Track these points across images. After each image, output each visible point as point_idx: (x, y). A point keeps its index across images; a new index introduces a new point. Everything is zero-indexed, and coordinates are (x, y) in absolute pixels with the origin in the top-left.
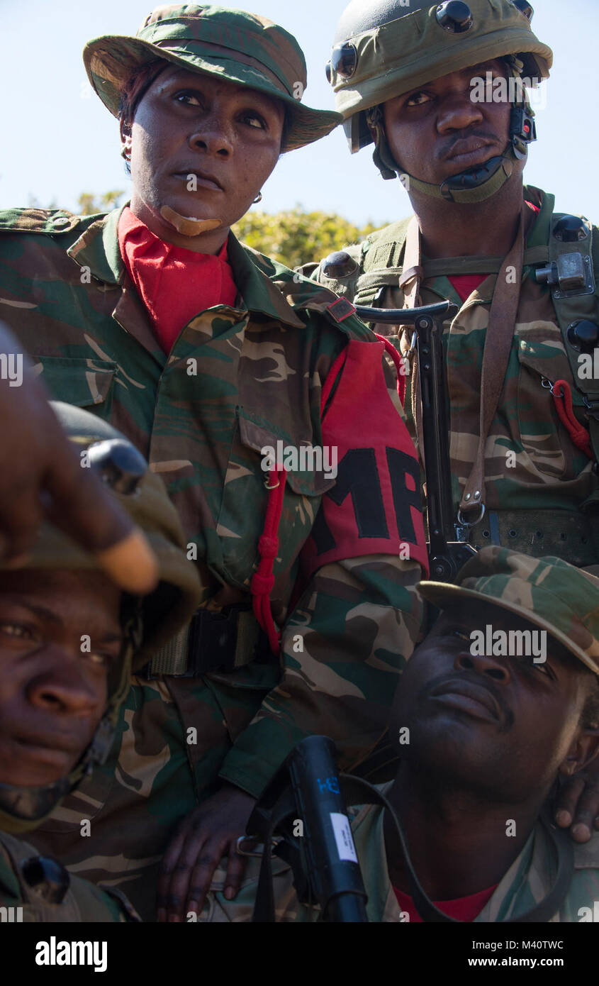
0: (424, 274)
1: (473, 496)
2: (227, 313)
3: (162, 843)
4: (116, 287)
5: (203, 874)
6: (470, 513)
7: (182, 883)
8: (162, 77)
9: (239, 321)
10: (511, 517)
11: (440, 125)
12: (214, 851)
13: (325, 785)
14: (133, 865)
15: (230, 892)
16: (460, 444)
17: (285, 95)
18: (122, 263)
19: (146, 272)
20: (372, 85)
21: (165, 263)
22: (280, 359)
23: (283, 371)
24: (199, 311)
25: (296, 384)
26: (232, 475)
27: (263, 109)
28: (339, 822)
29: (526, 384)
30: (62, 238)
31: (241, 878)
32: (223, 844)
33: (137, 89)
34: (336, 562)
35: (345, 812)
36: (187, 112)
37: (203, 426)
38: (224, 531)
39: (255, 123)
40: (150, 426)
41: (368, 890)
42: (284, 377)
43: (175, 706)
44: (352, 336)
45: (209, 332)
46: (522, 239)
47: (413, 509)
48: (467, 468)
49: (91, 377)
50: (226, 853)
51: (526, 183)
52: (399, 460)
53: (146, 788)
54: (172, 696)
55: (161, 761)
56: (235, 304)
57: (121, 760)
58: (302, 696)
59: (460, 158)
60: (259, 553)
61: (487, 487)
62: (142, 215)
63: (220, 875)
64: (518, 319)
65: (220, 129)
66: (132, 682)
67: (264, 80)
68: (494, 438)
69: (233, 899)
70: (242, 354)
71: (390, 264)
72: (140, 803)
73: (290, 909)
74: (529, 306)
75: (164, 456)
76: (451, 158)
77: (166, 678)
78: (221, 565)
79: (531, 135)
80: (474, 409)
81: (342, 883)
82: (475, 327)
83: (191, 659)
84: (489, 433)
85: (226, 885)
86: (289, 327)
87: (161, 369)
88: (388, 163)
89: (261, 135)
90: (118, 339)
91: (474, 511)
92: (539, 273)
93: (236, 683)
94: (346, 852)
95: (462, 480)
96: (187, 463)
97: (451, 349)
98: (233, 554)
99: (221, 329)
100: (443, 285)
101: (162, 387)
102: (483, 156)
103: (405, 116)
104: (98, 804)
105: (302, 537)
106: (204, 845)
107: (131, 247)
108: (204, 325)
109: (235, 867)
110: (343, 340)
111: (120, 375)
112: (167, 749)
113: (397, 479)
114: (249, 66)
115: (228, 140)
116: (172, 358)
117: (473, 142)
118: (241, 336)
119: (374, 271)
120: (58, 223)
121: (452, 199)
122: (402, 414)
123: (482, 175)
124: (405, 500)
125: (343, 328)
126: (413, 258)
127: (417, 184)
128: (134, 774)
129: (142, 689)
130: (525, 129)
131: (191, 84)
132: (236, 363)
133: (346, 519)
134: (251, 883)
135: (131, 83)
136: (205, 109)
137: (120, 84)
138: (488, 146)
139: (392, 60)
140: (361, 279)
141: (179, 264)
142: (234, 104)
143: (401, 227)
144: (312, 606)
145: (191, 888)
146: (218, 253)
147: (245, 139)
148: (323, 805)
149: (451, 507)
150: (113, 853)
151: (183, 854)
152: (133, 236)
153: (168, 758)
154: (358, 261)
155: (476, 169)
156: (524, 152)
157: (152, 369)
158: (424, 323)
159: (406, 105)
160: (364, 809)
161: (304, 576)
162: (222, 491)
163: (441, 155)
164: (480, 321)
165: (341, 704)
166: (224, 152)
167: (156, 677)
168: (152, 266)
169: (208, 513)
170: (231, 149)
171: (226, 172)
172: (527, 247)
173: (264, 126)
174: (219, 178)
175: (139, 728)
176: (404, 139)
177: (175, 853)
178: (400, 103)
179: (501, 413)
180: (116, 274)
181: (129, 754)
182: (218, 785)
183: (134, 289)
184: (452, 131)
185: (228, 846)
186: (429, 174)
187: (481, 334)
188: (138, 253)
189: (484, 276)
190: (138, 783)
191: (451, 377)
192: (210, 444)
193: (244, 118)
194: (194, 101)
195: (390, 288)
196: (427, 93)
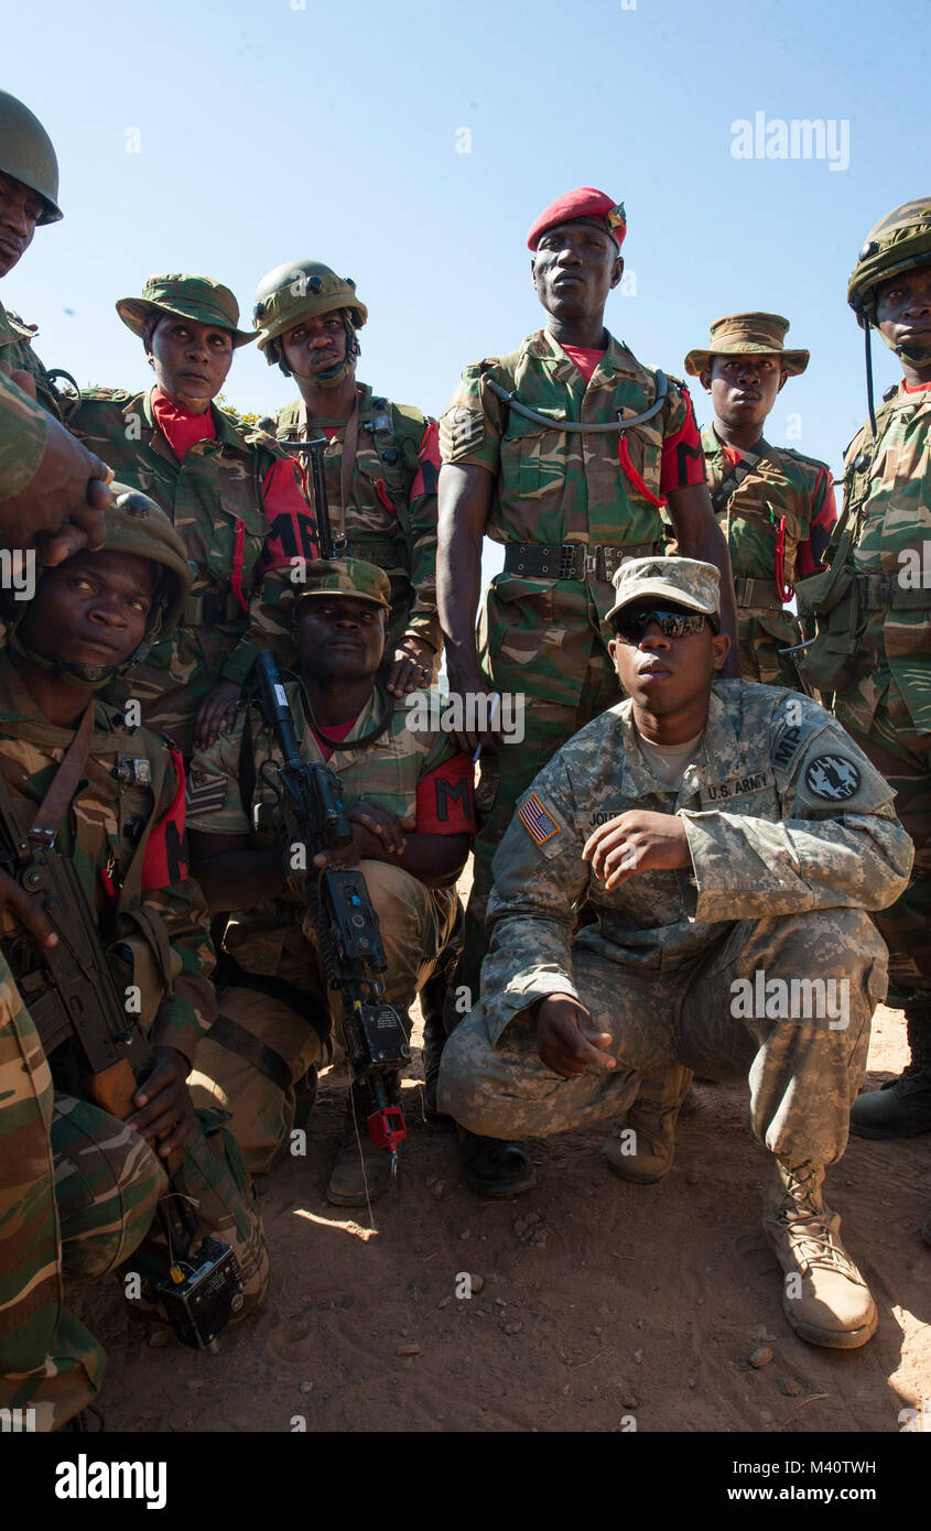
0: (310, 427)
1: (341, 536)
2: (211, 443)
3: (196, 705)
4: (151, 430)
5: (215, 724)
6: (340, 544)
7: (205, 728)
8: (163, 320)
9: (218, 448)
10: (359, 546)
11: (311, 346)
12: (220, 712)
13: (272, 672)
14: (182, 718)
15: (229, 731)
16: (333, 511)
17: (232, 327)
18: (154, 418)
19: (167, 422)
20: (274, 325)
21: (176, 417)
22: (242, 469)
23: (243, 474)
24: (194, 441)
25: (250, 481)
26: (217, 526)
27: (220, 334)
28: (279, 688)
29: (362, 481)
30: (122, 405)
31: (234, 725)
32: (224, 709)
33: (151, 326)
34: (274, 569)
35: (281, 684)
36: (184, 340)
37: (202, 503)
38: (215, 553)
39: (218, 342)
40: (174, 503)
41: (294, 719)
42: (244, 477)
43: (197, 640)
44: (278, 457)
45: (202, 454)
46: (357, 408)
47: (311, 544)
48: (337, 523)
49: (141, 476)
50: (226, 713)
51: (357, 380)
52: (304, 520)
53: (185, 680)
54: (195, 635)
55: (193, 666)
56: (216, 440)
57: (172, 667)
58: (260, 634)
59: (322, 363)
60: (234, 565)
61: (347, 531)
62: (163, 393)
63: (224, 723)
64: (357, 449)
65: (201, 349)
66: (176, 629)
67: (218, 318)
68: (348, 508)
69: (231, 733)
70: (221, 465)
71: (292, 422)
72: (181, 688)
73: (258, 735)
74: (363, 443)
75: (180, 517)
76: (318, 362)
77: (193, 626)
78: (214, 569)
79: (357, 352)
80: (339, 494)
81: (281, 716)
82: (336, 453)
83: (204, 616)
84: (346, 506)
85: (226, 728)
86: (246, 454)
87: (178, 472)
88: (287, 368)
89: (222, 349)
90: (152, 456)
91: (342, 543)
92: (366, 426)
93: (227, 629)
94: (282, 701)
95: (335, 529)
96: (193, 520)
97: (326, 465)
98: (220, 565)
99: (208, 452)
100: (319, 432)
101: (179, 481)
102: (334, 361)
103: (293, 342)
104: (161, 689)
105: (256, 556)
106: (216, 709)
107: (157, 409)
108: (199, 450)
109: (231, 719)
110: (273, 459)
111: (156, 475)
112: (195, 661)
113: (303, 530)
114: (210, 311)
115: (206, 354)
116: (183, 467)
117: (327, 354)
118: (219, 455)
119: (284, 426)
120: (118, 396)
121: (320, 387)
122: (304, 496)
123: (333, 372)
124: (307, 539)
125: (273, 452)
126: (303, 419)
127: (303, 379)
128: (179, 674)
129: (179, 632)
130: (354, 348)
131: (181, 323)
132: (217, 469)
133: (277, 548)
134: (240, 726)
135: (146, 322)
136: (193, 338)
137: (140, 322)
138: (335, 356)
139: (284, 310)
140: (278, 430)
141: (183, 418)
142: (206, 334)
143: (296, 404)
144: (263, 591)
145: (209, 731)
146: (205, 412)
147: (215, 352)
148: (272, 681)
149: (331, 541)
150: (171, 712)
151: (205, 714)
152: (158, 403)
153: (195, 666)
154: (276, 422)
155: (331, 368)
156: (354, 360)
157: (173, 472)
158: (314, 449)
159: (293, 336)
160: (291, 684)
161: (258, 578)
162: (213, 532)
163: (312, 362)
164: (338, 450)
165: (279, 638)
166: (206, 361)
167: (188, 626)
168: (169, 419)
169: (207, 546)
170: (209, 359)
171: (208, 371)
172: (360, 412)
173: (224, 344)
174: (205, 375)
175: (179, 651)
176: (294, 355)
177: (202, 714)
178: (291, 334)
179: (352, 496)
180: (151, 423)
181: (176, 665)
182: (221, 680)
183: (161, 431)
184: (316, 348)
185: (227, 709)
186: (307, 373)
187: (339, 457)
188: (161, 412)
189: (338, 428)
190: (181, 678)
191: (327, 478)
192: (205, 510)
193: (212, 339)
194: (183, 333)
195: (293, 434)
196: (304, 330)
